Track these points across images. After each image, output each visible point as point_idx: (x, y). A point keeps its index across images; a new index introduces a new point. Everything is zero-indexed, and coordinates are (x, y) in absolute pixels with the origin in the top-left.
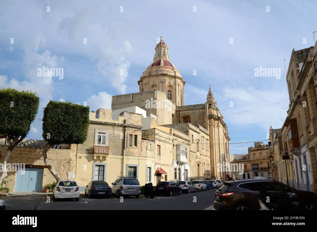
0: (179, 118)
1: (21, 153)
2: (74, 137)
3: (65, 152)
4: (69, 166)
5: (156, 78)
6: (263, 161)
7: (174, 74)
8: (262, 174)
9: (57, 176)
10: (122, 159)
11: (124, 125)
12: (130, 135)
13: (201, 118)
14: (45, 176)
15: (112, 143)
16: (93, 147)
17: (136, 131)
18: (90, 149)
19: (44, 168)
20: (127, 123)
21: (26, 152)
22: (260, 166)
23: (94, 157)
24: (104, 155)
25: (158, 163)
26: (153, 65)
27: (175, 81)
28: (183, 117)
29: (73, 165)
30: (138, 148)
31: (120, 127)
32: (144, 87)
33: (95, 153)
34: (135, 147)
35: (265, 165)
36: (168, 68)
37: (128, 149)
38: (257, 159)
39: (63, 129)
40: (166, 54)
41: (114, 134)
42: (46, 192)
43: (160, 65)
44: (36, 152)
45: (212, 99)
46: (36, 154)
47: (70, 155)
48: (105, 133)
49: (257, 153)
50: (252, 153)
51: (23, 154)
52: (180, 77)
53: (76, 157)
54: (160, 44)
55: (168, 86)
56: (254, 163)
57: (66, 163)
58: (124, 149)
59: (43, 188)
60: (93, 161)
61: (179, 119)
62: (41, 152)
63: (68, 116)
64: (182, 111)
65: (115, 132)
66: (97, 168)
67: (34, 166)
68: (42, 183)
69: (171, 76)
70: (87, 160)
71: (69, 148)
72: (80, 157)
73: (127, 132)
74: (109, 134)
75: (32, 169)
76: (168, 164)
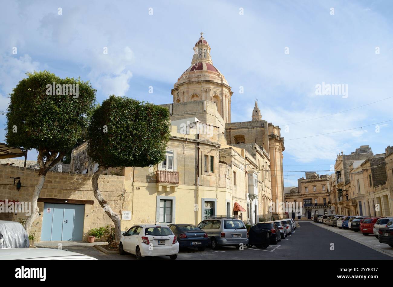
0: (230, 138)
1: (50, 180)
2: (149, 154)
3: (116, 179)
4: (123, 201)
5: (198, 86)
6: (317, 195)
7: (221, 81)
8: (316, 211)
9: (117, 217)
10: (196, 191)
11: (197, 142)
12: (205, 155)
13: (259, 139)
14: (87, 216)
15: (182, 167)
16: (156, 172)
17: (212, 150)
18: (151, 175)
19: (85, 205)
20: (201, 139)
21: (57, 179)
22: (313, 202)
23: (157, 188)
24: (173, 185)
25: (235, 197)
26: (193, 69)
27: (223, 90)
28: (234, 137)
29: (128, 200)
30: (216, 174)
31: (191, 143)
32: (181, 97)
33: (160, 182)
34: (212, 174)
35: (320, 200)
36: (213, 73)
37: (203, 176)
38: (310, 193)
39: (133, 142)
40: (209, 55)
41: (184, 153)
42: (89, 241)
43: (202, 69)
44: (72, 179)
45: (259, 117)
46: (73, 183)
47: (124, 185)
48: (171, 153)
49: (310, 185)
50: (303, 185)
51: (53, 182)
52: (228, 86)
53: (132, 187)
54: (200, 42)
55: (214, 97)
56: (306, 198)
57: (118, 196)
58: (198, 176)
59: (84, 236)
60: (157, 193)
61: (230, 140)
62: (80, 179)
63: (140, 121)
64: (234, 130)
65: (185, 152)
66: (162, 204)
67: (71, 201)
68: (83, 227)
69: (217, 84)
70: (149, 192)
71: (121, 174)
72: (138, 188)
73: (201, 152)
74: (178, 154)
75: (67, 205)
76: (243, 198)
